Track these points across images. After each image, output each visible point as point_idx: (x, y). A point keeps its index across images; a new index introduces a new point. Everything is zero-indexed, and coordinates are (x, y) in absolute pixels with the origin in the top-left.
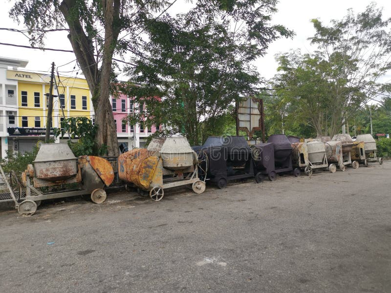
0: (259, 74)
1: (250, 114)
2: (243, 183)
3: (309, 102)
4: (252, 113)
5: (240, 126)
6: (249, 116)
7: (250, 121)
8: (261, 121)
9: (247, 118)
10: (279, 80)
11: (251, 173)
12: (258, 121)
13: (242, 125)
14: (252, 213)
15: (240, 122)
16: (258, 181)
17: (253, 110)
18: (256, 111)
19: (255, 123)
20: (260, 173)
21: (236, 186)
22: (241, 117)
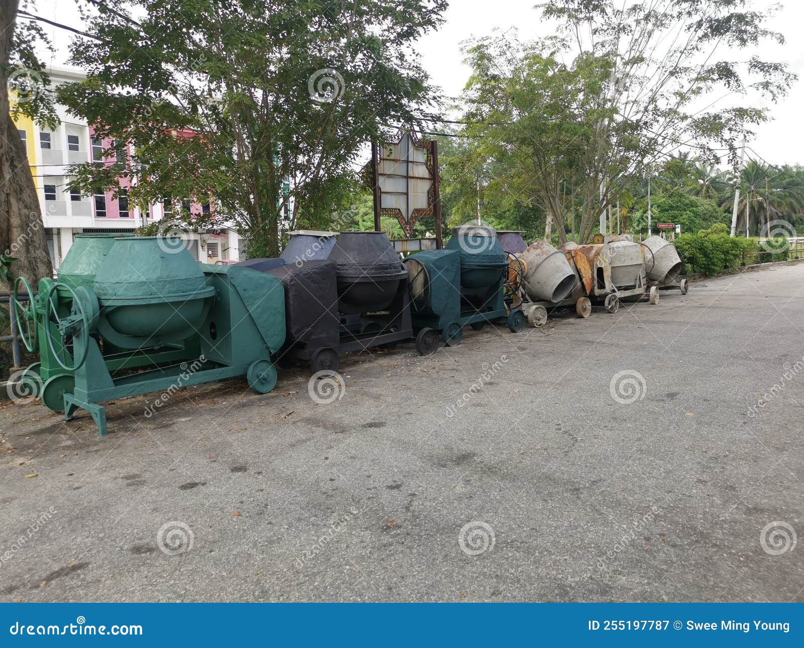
0: (426, 77)
1: (407, 177)
2: (385, 355)
3: (536, 153)
4: (411, 174)
5: (383, 207)
6: (404, 181)
7: (407, 194)
8: (433, 194)
9: (399, 185)
10: (473, 102)
11: (406, 329)
12: (426, 195)
13: (388, 202)
14: (398, 487)
15: (383, 195)
16: (423, 349)
17: (415, 167)
18: (422, 171)
19: (419, 199)
20: (427, 329)
21: (366, 365)
22: (385, 184)
